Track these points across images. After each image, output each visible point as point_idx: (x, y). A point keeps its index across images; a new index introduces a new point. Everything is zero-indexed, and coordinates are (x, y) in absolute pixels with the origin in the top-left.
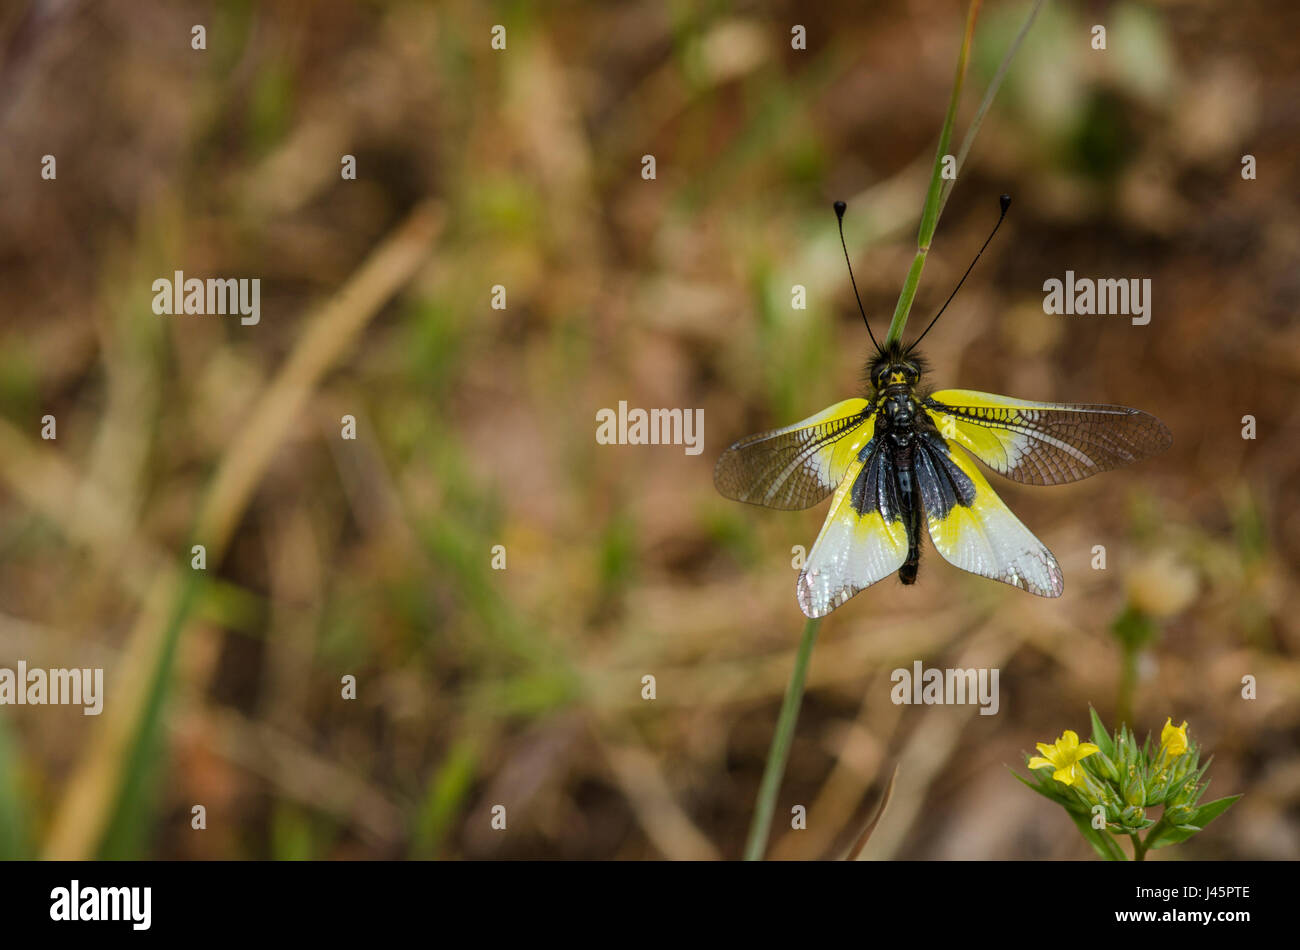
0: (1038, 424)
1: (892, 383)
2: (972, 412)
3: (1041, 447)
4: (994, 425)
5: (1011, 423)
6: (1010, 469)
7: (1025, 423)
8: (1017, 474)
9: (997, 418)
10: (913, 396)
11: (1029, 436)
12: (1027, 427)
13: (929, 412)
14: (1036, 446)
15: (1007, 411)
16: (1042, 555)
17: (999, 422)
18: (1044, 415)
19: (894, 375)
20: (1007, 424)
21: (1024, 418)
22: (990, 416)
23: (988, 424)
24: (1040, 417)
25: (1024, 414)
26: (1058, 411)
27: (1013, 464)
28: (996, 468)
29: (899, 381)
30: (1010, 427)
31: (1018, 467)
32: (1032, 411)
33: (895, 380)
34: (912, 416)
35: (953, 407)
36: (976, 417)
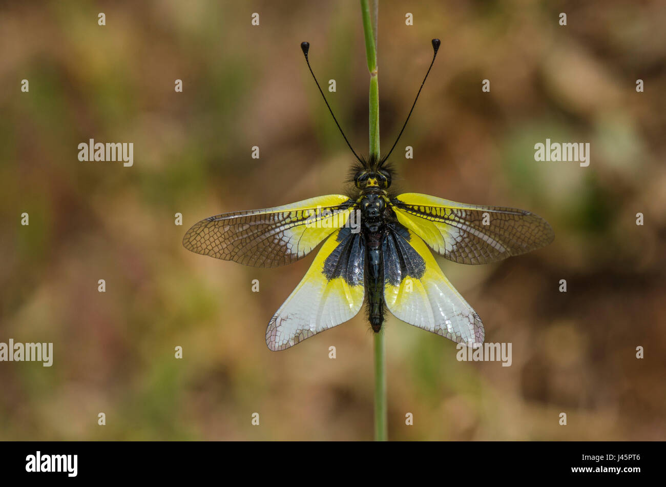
0: (465, 219)
1: (368, 185)
2: (422, 210)
3: (468, 237)
4: (437, 219)
5: (448, 219)
6: (447, 251)
7: (457, 219)
8: (452, 256)
9: (439, 214)
10: (384, 196)
11: (460, 229)
12: (459, 222)
13: (394, 208)
14: (465, 236)
15: (444, 209)
16: (471, 317)
17: (440, 217)
18: (468, 213)
19: (370, 179)
20: (445, 219)
21: (456, 216)
22: (434, 213)
23: (433, 219)
24: (466, 215)
25: (456, 212)
26: (477, 211)
27: (450, 248)
28: (437, 251)
29: (372, 184)
30: (447, 222)
31: (453, 251)
32: (461, 210)
33: (370, 183)
34: (382, 210)
35: (409, 205)
36: (424, 213)
